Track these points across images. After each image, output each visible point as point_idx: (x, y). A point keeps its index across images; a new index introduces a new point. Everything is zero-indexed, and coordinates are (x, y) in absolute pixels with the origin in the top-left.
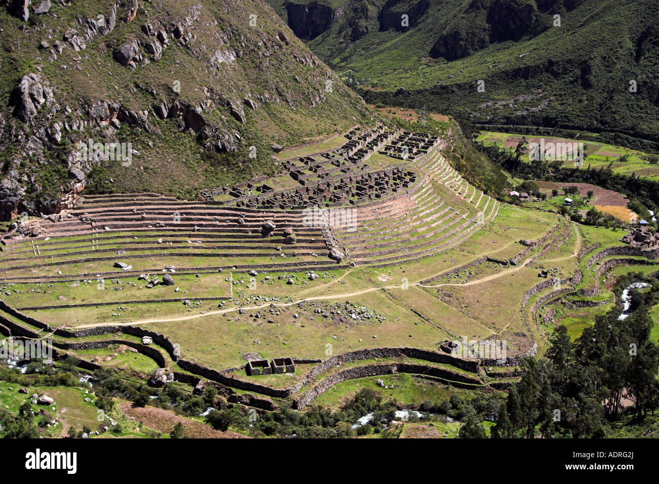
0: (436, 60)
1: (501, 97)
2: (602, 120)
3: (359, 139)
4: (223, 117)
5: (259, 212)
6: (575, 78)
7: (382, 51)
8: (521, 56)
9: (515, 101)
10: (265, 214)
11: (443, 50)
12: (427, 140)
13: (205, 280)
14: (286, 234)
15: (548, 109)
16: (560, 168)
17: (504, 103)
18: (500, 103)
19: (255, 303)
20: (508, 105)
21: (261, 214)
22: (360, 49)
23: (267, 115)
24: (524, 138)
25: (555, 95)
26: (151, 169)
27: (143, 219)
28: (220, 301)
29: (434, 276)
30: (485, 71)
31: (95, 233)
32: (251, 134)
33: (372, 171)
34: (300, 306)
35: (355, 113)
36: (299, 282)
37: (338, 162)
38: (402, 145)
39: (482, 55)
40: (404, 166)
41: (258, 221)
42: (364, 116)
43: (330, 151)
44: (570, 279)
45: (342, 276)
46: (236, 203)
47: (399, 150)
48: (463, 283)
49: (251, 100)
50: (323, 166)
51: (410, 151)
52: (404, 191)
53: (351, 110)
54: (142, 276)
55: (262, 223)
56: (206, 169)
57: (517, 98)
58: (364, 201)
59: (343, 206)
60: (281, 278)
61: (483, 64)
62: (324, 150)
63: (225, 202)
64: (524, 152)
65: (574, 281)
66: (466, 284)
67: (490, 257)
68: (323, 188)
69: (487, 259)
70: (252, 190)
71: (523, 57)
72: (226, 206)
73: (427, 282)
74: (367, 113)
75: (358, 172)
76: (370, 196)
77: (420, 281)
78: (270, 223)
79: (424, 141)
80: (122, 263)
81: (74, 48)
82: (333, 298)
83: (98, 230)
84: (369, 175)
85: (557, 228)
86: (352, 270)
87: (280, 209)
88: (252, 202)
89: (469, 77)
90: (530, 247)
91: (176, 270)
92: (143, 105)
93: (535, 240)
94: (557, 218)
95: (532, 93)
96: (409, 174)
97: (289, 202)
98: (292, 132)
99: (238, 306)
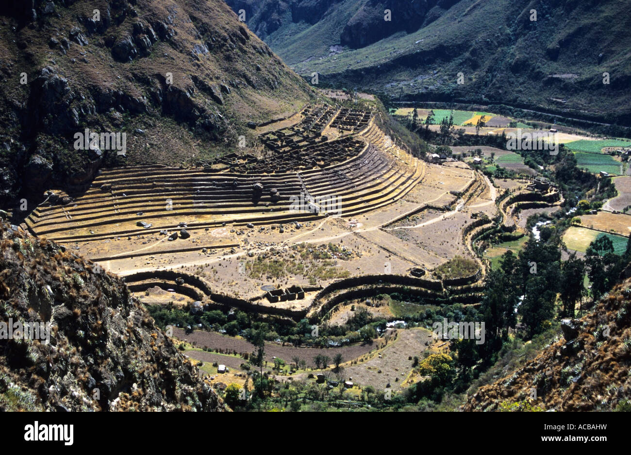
0: (343, 48)
1: (403, 78)
2: (489, 95)
3: (312, 115)
4: (207, 100)
5: (249, 177)
6: (464, 60)
7: (295, 41)
8: (417, 42)
9: (415, 81)
10: (253, 178)
11: (348, 39)
12: (364, 114)
13: (214, 232)
14: (273, 194)
15: (443, 86)
16: (464, 134)
17: (406, 83)
18: (402, 83)
19: (259, 248)
20: (409, 85)
21: (251, 178)
22: (275, 40)
23: (240, 98)
24: (432, 111)
25: (448, 75)
26: (156, 145)
27: (154, 186)
28: (233, 248)
29: (391, 221)
30: (388, 56)
31: (116, 199)
32: (230, 114)
33: (329, 141)
34: (294, 248)
35: (305, 94)
36: (289, 230)
37: (302, 134)
38: (346, 119)
39: (382, 43)
40: (353, 136)
41: (250, 184)
42: (311, 96)
43: (294, 126)
44: (493, 220)
45: (320, 224)
46: (229, 170)
47: (345, 123)
48: (414, 226)
49: (226, 86)
50: (292, 138)
51: (354, 124)
52: (357, 155)
53: (301, 92)
54: (162, 232)
55: (251, 185)
56: (199, 144)
57: (416, 79)
58: (329, 165)
59: (314, 169)
60: (273, 228)
61: (384, 50)
62: (290, 126)
63: (220, 170)
64: (433, 122)
65: (496, 220)
66: (416, 227)
67: (430, 204)
68: (294, 156)
69: (428, 207)
70: (238, 159)
71: (419, 43)
72: (222, 173)
73: (387, 226)
74: (314, 94)
75: (319, 142)
76: (333, 160)
77: (381, 225)
78: (259, 184)
79: (362, 115)
80: (144, 222)
81: (79, 44)
82: (318, 241)
83: (117, 197)
84: (327, 144)
85: (475, 181)
86: (327, 219)
87: (265, 174)
88: (242, 168)
89: (375, 61)
90: (459, 195)
91: (188, 226)
92: (143, 92)
93: (461, 190)
94: (473, 173)
95: (429, 74)
96: (358, 142)
97: (271, 167)
98: (262, 111)
99: (246, 251)
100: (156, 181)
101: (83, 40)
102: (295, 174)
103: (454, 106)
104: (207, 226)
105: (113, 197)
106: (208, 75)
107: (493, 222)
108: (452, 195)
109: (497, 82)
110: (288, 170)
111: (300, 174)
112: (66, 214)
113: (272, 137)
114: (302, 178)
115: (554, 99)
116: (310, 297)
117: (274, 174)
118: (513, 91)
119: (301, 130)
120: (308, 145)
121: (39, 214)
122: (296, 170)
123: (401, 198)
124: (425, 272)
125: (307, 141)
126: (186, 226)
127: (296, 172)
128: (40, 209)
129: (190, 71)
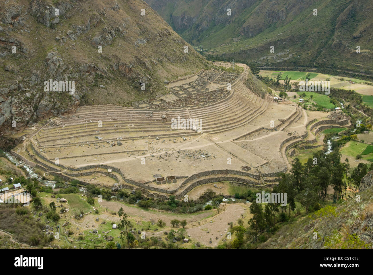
1: (270, 54)
3: (204, 76)
4: (142, 69)
5: (159, 111)
10: (162, 112)
12: (235, 75)
13: (136, 142)
18: (270, 57)
19: (159, 152)
23: (162, 68)
24: (280, 72)
25: (295, 52)
27: (107, 116)
28: (144, 152)
29: (239, 137)
31: (86, 124)
32: (155, 76)
33: (210, 91)
34: (179, 152)
35: (202, 65)
36: (179, 142)
37: (194, 87)
38: (224, 78)
39: (261, 35)
40: (224, 88)
42: (206, 66)
43: (191, 83)
44: (302, 136)
45: (197, 138)
46: (149, 108)
47: (222, 81)
48: (252, 139)
49: (154, 61)
50: (188, 89)
51: (227, 81)
52: (224, 99)
53: (200, 64)
54: (107, 142)
55: (161, 116)
56: (135, 93)
58: (206, 104)
59: (197, 107)
60: (170, 140)
61: (261, 39)
62: (188, 82)
63: (144, 107)
64: (281, 79)
65: (304, 137)
66: (253, 140)
67: (265, 127)
68: (188, 99)
69: (263, 128)
70: (156, 101)
71: (280, 35)
72: (145, 109)
73: (236, 140)
74: (208, 65)
75: (204, 92)
76: (209, 102)
77: (232, 139)
78: (165, 116)
80: (98, 136)
81: (71, 40)
82: (194, 148)
83: (87, 122)
84: (208, 93)
85: (296, 113)
86: (202, 135)
87: (169, 110)
88: (156, 107)
89: (255, 46)
90: (283, 122)
91: (123, 138)
92: (105, 65)
93: (285, 119)
94: (296, 108)
95: (284, 52)
96: (227, 91)
97: (173, 106)
98: (174, 75)
99: (151, 154)
100: (109, 114)
101: (74, 37)
102: (186, 110)
104: (133, 139)
105: (85, 123)
106: (143, 55)
107: (302, 138)
108: (279, 122)
109: (323, 55)
110: (182, 107)
111: (189, 110)
112: (58, 131)
113: (177, 89)
114: (190, 112)
115: (356, 64)
116: (180, 182)
117: (174, 110)
118: (332, 60)
119: (194, 85)
120: (197, 93)
121: (43, 132)
122: (187, 107)
123: (248, 123)
124: (251, 169)
125: (197, 91)
126: (121, 139)
127: (186, 109)
128: (44, 129)
129: (134, 53)
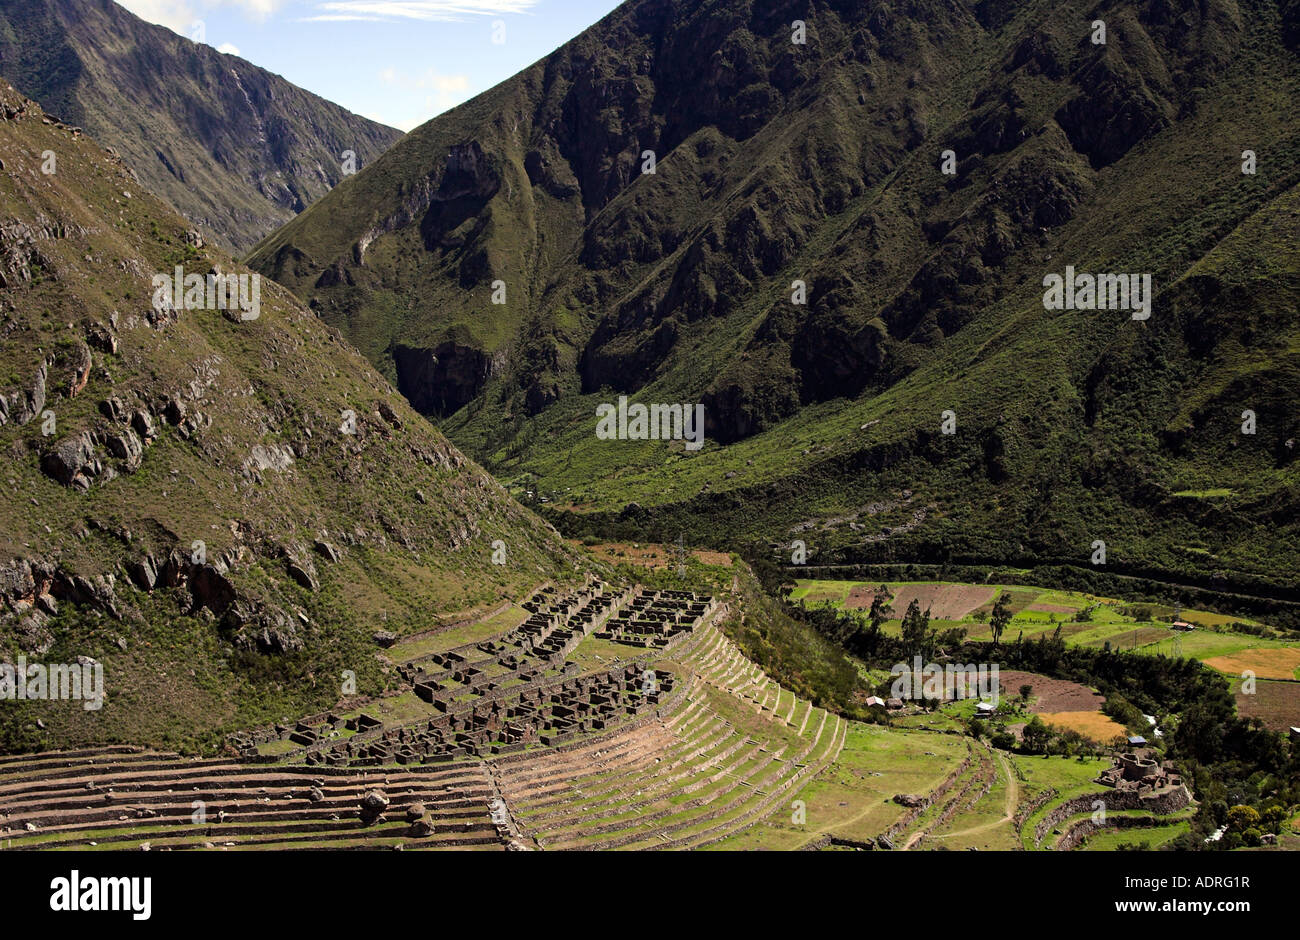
1: (831, 510)
2: (1034, 542)
3: (553, 610)
4: (272, 579)
5: (353, 773)
6: (973, 463)
8: (864, 427)
9: (860, 515)
10: (366, 776)
14: (412, 817)
15: (927, 526)
16: (962, 643)
17: (839, 521)
18: (831, 522)
20: (847, 524)
21: (358, 778)
22: (545, 431)
23: (362, 573)
24: (884, 588)
25: (938, 499)
26: (124, 695)
27: (108, 801)
30: (797, 460)
32: (331, 612)
33: (583, 675)
37: (511, 659)
38: (642, 617)
39: (788, 429)
40: (648, 661)
41: (353, 792)
42: (560, 563)
43: (495, 638)
46: (304, 757)
47: (636, 628)
49: (328, 543)
50: (482, 670)
51: (658, 628)
55: (360, 796)
57: (863, 510)
58: (570, 737)
59: (528, 750)
61: (790, 446)
62: (483, 638)
63: (281, 757)
64: (887, 616)
68: (485, 714)
70: (337, 727)
71: (868, 428)
72: (284, 764)
74: (566, 556)
75: (555, 678)
76: (581, 726)
78: (378, 796)
79: (684, 606)
84: (576, 683)
85: (967, 764)
87: (398, 765)
88: (338, 753)
89: (767, 473)
90: (917, 807)
92: (106, 563)
93: (925, 792)
94: (965, 744)
95: (892, 498)
96: (659, 675)
97: (415, 748)
98: (416, 604)
100: (116, 789)
102: (476, 764)
103: (953, 571)
108: (899, 807)
110: (458, 753)
111: (490, 764)
113: (431, 668)
114: (495, 774)
115: (1189, 550)
122: (481, 752)
127: (478, 759)
129: (235, 510)
